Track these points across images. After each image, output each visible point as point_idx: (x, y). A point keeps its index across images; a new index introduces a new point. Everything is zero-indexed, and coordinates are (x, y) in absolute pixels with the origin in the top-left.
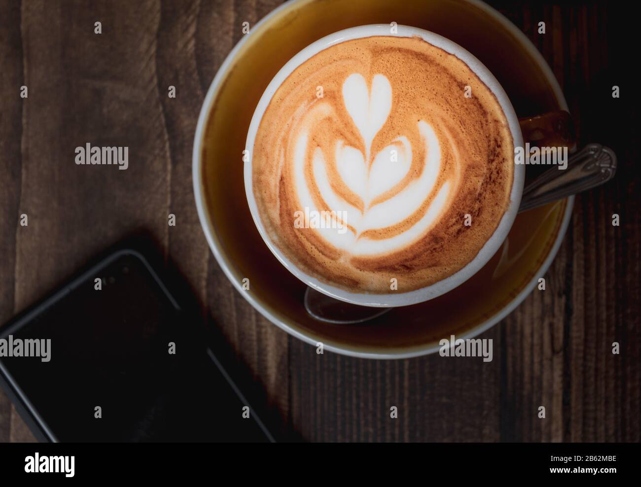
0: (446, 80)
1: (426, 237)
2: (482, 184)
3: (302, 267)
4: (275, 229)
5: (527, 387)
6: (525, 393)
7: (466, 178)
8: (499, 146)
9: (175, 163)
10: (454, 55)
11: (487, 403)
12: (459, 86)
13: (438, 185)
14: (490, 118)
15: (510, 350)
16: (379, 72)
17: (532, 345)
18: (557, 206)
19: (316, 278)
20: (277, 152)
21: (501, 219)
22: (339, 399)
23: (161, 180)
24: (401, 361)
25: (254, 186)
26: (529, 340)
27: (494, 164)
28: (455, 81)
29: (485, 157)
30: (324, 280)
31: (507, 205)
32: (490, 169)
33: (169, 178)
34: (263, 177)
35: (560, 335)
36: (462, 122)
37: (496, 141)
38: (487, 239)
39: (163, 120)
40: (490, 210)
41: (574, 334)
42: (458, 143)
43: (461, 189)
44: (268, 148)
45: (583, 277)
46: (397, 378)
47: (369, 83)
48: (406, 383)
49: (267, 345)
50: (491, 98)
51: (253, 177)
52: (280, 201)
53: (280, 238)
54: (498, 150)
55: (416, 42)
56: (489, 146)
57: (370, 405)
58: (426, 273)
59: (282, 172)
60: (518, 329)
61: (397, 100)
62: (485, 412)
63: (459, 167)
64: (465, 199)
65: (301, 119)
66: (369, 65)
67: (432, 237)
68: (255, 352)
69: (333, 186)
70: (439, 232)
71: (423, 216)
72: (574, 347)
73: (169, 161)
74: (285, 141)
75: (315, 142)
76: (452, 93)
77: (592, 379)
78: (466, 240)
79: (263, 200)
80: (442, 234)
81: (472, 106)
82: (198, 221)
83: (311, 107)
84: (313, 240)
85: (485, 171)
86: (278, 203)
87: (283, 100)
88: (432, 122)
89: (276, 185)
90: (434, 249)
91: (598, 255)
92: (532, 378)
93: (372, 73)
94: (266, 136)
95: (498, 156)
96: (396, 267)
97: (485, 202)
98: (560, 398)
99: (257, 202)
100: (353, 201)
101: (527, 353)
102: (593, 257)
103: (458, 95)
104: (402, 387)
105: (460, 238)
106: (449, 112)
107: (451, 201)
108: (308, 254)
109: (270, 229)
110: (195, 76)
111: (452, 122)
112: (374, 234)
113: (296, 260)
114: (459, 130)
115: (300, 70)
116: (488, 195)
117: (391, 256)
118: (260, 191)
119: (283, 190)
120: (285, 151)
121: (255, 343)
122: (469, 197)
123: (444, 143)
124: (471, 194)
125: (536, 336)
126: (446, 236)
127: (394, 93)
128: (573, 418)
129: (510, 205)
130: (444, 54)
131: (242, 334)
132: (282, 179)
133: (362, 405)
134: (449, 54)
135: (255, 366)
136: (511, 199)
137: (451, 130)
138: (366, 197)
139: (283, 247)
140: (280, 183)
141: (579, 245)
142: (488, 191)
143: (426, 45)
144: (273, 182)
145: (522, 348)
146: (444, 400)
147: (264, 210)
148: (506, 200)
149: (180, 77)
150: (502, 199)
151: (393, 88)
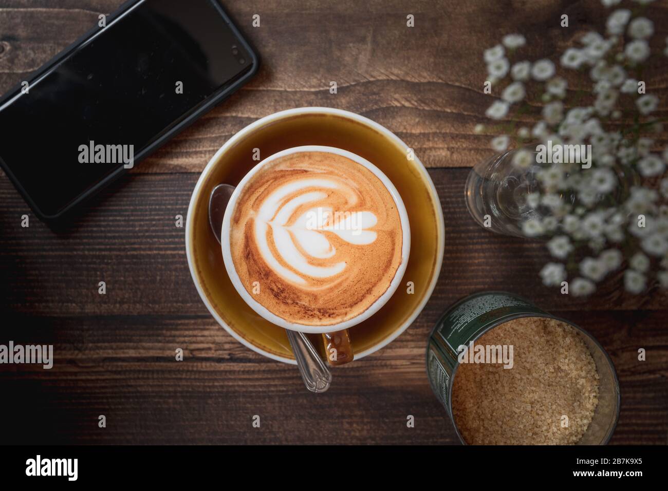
0: (373, 280)
1: (268, 268)
2: (304, 305)
3: (247, 186)
4: (273, 167)
5: (168, 333)
6: (164, 332)
7: (308, 294)
8: (329, 316)
9: (316, 93)
10: (390, 285)
11: (157, 306)
12: (370, 289)
13: (303, 276)
14: (348, 309)
15: (192, 321)
16: (379, 235)
17: (196, 336)
18: (290, 353)
19: (240, 196)
20: (324, 168)
21: (281, 318)
22: (157, 207)
23: (304, 84)
24: (184, 249)
25: (301, 153)
26: (200, 334)
27: (318, 313)
28: (373, 287)
29: (322, 307)
30: (239, 201)
31: (290, 322)
32: (314, 310)
33: (306, 89)
34: (307, 158)
35: (203, 355)
36: (345, 291)
37: (333, 314)
38: (267, 309)
39: (344, 85)
40: (287, 310)
41: (204, 364)
42: (331, 289)
43: (301, 291)
44: (327, 162)
45: (242, 369)
46: (172, 246)
47: (371, 229)
48: (169, 252)
49: (193, 158)
50: (361, 311)
51: (307, 152)
52: (291, 171)
53: (266, 171)
54: (327, 315)
55: (398, 260)
56: (329, 309)
57: (154, 228)
58: (244, 268)
59: (311, 171)
60: (207, 327)
61: (360, 248)
62: (150, 305)
63: (315, 289)
64: (293, 293)
65: (346, 184)
66: (383, 229)
67: (268, 271)
68: (188, 150)
69: (301, 206)
70: (272, 276)
71: (282, 266)
72: (195, 364)
73: (317, 90)
74: (331, 173)
75: (331, 193)
76: (364, 284)
77: (174, 376)
78: (267, 295)
79: (292, 159)
80: (270, 278)
81: (356, 298)
82: (276, 110)
83: (354, 191)
84: (266, 192)
85: (313, 307)
86: (290, 169)
87: (359, 171)
88: (346, 271)
89: (301, 167)
90: (260, 273)
91: (257, 379)
92: (174, 336)
93: (378, 231)
94: (335, 160)
95: (323, 315)
96: (248, 248)
97: (292, 307)
98: (161, 355)
99: (290, 155)
100: (292, 218)
101: (191, 333)
102: (256, 376)
103: (364, 288)
104: (166, 249)
105: (268, 290)
106: (352, 283)
107: (293, 284)
108: (256, 189)
109: (272, 164)
110: (375, 107)
111: (345, 285)
112: (270, 233)
113: (252, 182)
114: (340, 289)
115: (379, 183)
116: (297, 308)
117: (256, 244)
118: (298, 157)
119: (299, 172)
120: (325, 173)
121: (194, 150)
122: (296, 296)
123: (331, 280)
124: (297, 297)
125: (202, 339)
126: (269, 281)
127: (364, 246)
128: (148, 364)
129: (291, 323)
130: (391, 279)
131: (200, 140)
132: (306, 171)
133: (154, 223)
134: (391, 282)
135: (178, 150)
136: (295, 324)
137: (340, 284)
138: (294, 228)
139: (260, 172)
140: (303, 170)
141: (264, 367)
142: (299, 309)
143: (397, 267)
144: (304, 166)
145: (195, 329)
146: (158, 278)
147: (284, 159)
148: (294, 321)
149: (374, 97)
150: (294, 318)
151: (367, 245)
